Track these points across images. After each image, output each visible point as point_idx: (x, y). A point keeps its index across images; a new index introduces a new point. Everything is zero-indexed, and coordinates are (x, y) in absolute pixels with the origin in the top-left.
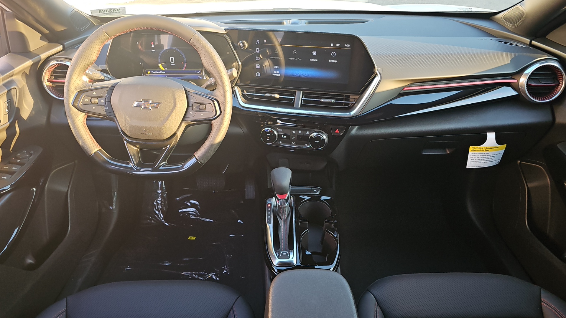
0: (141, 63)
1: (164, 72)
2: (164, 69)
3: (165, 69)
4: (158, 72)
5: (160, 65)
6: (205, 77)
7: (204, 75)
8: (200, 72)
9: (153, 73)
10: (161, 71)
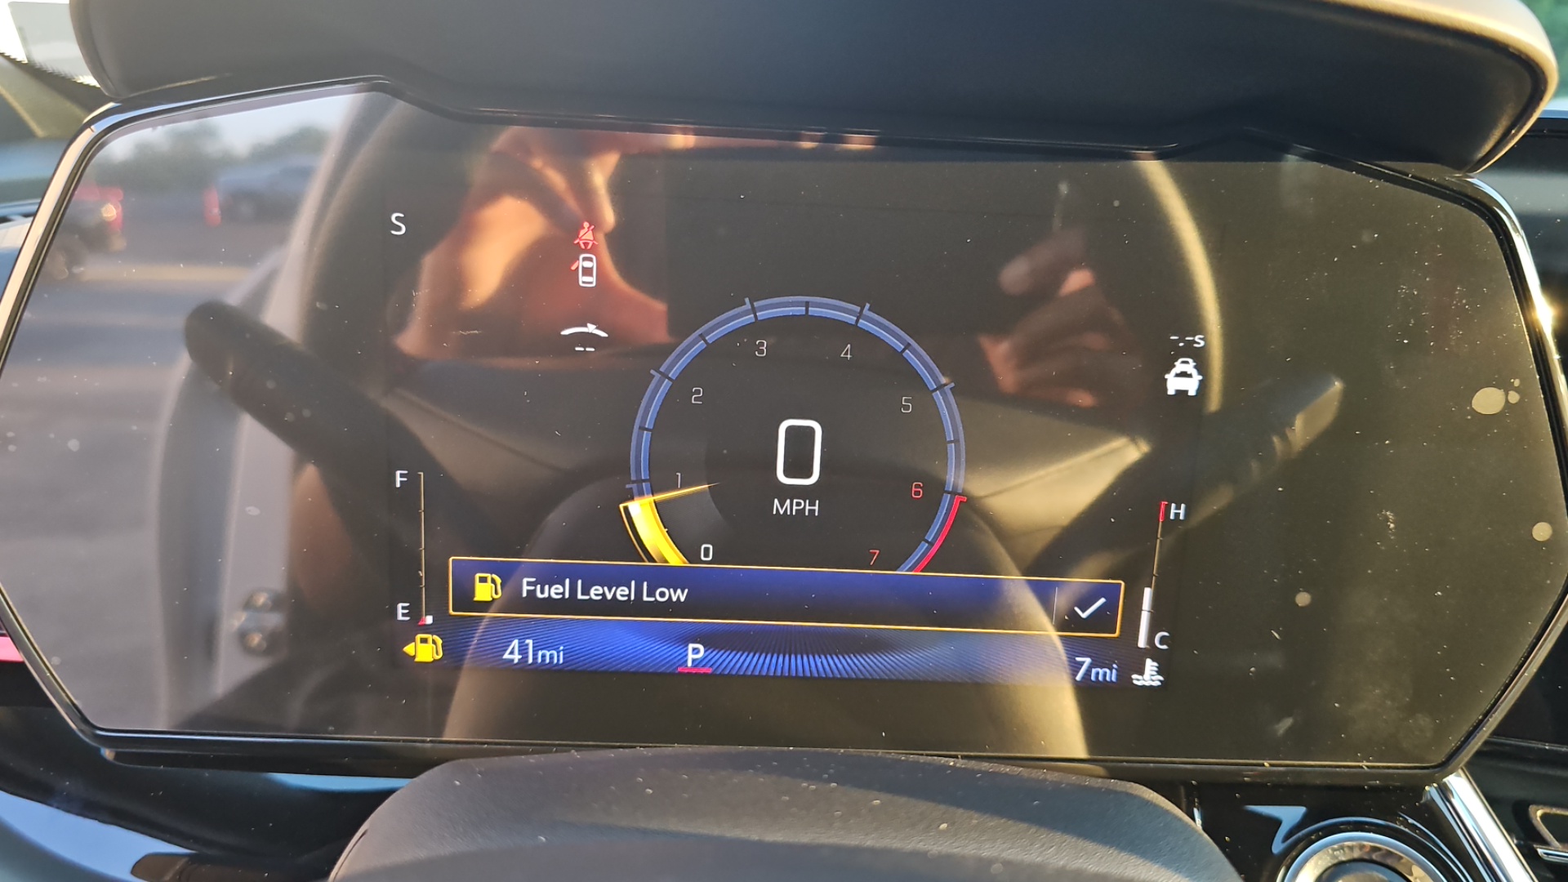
0: (412, 480)
1: (680, 595)
2: (675, 558)
3: (690, 553)
4: (595, 592)
5: (643, 514)
6: (1150, 665)
7: (1142, 642)
8: (1111, 606)
9: (533, 604)
10: (640, 575)
